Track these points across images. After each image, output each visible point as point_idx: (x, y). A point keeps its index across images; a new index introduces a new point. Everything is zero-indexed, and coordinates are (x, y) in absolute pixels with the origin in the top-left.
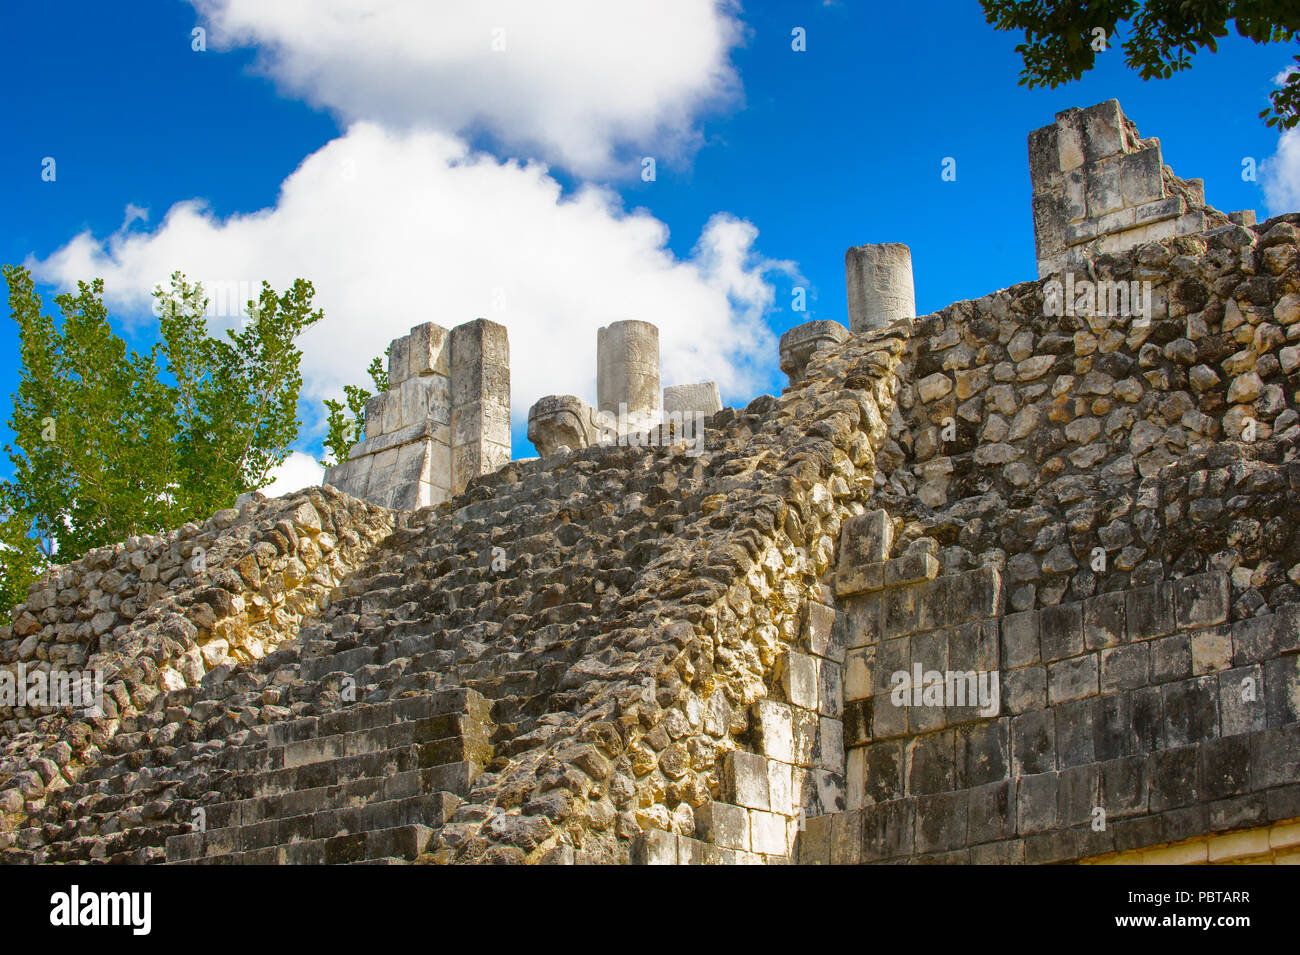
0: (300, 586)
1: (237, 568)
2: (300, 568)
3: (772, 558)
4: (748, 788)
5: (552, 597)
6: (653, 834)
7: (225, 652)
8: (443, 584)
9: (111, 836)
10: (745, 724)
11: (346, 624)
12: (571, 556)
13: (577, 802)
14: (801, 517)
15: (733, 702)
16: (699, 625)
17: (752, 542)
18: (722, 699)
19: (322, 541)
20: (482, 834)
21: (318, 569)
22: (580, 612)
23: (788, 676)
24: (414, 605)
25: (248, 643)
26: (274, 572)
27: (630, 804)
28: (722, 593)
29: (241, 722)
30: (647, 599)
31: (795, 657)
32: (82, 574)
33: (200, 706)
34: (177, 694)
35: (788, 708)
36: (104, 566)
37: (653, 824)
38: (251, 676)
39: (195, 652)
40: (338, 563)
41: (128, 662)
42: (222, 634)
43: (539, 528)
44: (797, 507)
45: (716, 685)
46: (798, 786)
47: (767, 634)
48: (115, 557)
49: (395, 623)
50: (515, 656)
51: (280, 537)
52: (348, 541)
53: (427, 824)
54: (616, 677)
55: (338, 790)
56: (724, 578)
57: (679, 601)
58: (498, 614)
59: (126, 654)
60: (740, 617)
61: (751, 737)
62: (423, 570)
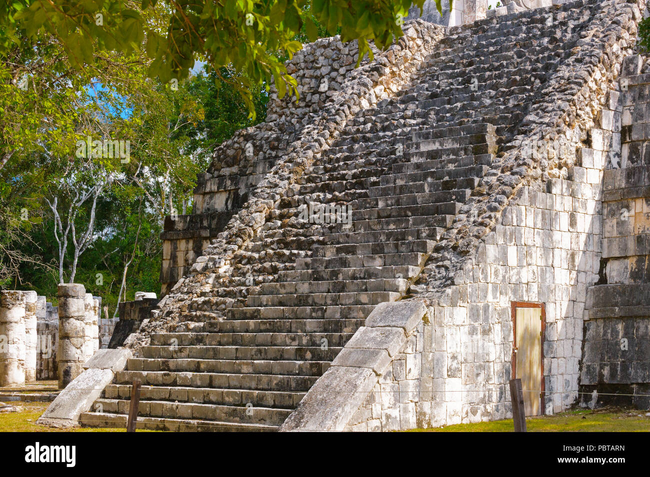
0: (409, 61)
1: (386, 56)
2: (409, 54)
3: (597, 75)
4: (586, 161)
5: (514, 82)
6: (554, 180)
7: (383, 90)
8: (471, 71)
9: (353, 171)
10: (586, 137)
11: (434, 84)
12: (521, 64)
13: (529, 170)
14: (608, 57)
15: (582, 130)
16: (571, 103)
17: (590, 70)
18: (578, 129)
19: (417, 42)
20: (497, 181)
21: (416, 54)
22: (526, 90)
23: (602, 119)
24: (460, 79)
25: (391, 86)
26: (400, 57)
27: (546, 169)
28: (579, 90)
29: (397, 125)
30: (552, 92)
31: (604, 112)
32: (315, 50)
33: (379, 117)
34: (368, 111)
35: (601, 131)
36: (325, 47)
37: (554, 176)
38: (398, 105)
39: (372, 92)
40: (423, 51)
41: (347, 97)
42: (381, 83)
43: (508, 49)
44: (607, 54)
45: (576, 124)
46: (604, 158)
47: (595, 104)
48: (329, 43)
49: (454, 87)
50: (502, 107)
51: (402, 43)
52: (427, 42)
53: (477, 177)
54: (542, 123)
55: (444, 161)
56: (580, 85)
57: (563, 93)
58: (495, 87)
59: (346, 93)
60: (585, 98)
61: (588, 142)
62: (463, 63)
